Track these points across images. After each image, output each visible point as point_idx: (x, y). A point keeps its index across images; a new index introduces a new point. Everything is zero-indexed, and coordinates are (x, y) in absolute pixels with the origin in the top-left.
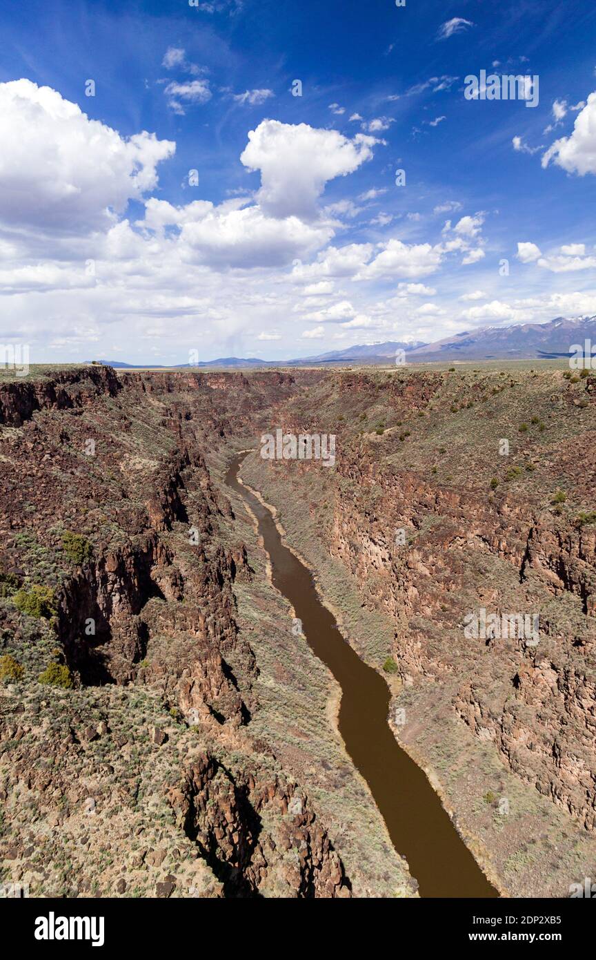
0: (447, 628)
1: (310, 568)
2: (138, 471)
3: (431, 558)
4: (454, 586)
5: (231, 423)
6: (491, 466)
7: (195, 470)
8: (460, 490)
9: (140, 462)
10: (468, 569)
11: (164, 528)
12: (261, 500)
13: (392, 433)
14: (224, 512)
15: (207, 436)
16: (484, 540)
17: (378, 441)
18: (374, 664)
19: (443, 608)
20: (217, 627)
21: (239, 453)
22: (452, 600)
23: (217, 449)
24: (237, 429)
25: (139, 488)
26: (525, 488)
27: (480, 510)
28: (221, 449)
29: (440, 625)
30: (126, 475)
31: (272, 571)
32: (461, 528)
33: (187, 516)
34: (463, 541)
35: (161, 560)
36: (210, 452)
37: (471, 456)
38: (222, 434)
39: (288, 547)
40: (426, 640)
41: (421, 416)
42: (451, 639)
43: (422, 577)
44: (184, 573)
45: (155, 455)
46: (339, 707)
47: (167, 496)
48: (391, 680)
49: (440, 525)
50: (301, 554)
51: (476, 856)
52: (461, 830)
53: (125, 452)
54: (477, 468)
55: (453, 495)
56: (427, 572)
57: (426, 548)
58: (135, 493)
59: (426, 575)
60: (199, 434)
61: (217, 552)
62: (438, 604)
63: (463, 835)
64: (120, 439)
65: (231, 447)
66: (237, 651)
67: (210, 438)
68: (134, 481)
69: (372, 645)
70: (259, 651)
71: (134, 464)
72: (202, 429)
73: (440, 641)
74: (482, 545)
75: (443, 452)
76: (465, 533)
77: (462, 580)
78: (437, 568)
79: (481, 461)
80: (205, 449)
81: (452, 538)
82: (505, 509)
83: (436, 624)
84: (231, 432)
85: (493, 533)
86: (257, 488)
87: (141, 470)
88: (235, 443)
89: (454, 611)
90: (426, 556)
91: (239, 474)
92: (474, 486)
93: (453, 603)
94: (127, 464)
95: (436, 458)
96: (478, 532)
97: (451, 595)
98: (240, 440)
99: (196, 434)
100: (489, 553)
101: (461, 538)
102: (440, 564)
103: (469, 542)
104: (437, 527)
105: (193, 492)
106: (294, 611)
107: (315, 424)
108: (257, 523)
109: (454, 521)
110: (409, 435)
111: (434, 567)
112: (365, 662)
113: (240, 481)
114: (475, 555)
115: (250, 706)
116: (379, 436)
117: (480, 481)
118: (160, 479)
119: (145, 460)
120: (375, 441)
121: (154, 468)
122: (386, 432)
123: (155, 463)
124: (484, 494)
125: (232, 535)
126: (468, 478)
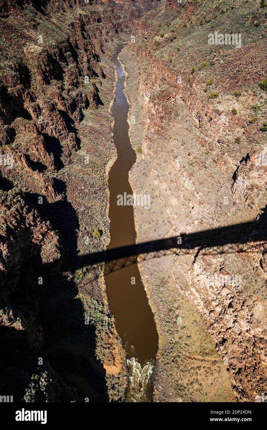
0: (158, 138)
1: (130, 104)
2: (32, 53)
3: (157, 107)
4: (165, 120)
5: (122, 25)
6: (196, 61)
7: (81, 52)
8: (177, 73)
9: (34, 48)
10: (173, 113)
11: (43, 83)
12: (124, 69)
13: (168, 37)
14: (99, 74)
15: (108, 33)
16: (183, 100)
17: (160, 41)
18: (135, 149)
19: (158, 129)
20: (57, 130)
21: (124, 43)
22: (162, 127)
23: (112, 40)
24: (125, 29)
25: (33, 62)
26: (205, 75)
27: (184, 85)
28: (115, 41)
29: (156, 137)
30: (27, 54)
31: (113, 104)
32: (174, 93)
33: (63, 77)
34: (174, 99)
35: (28, 100)
36: (109, 42)
37: (189, 54)
38: (117, 32)
39: (125, 93)
40: (149, 142)
41: (185, 27)
42: (158, 143)
43: (153, 115)
44: (41, 106)
45: (48, 44)
46: (113, 164)
47: (46, 67)
48: (138, 156)
49: (164, 91)
50: (129, 97)
51: (135, 222)
52: (135, 213)
53: (27, 42)
54: (189, 61)
55: (174, 75)
56: (155, 113)
57: (155, 102)
58: (31, 64)
59: (154, 114)
60: (104, 31)
61: (76, 95)
62: (156, 128)
63: (134, 215)
64: (29, 34)
65: (121, 39)
66: (68, 140)
67: (110, 34)
68: (31, 58)
69: (136, 141)
70: (83, 140)
71: (31, 49)
72: (107, 28)
73: (154, 143)
74: (182, 102)
75: (179, 50)
76: (175, 96)
77: (168, 118)
78: (159, 111)
79: (192, 57)
80: (106, 40)
81: (168, 98)
82: (194, 85)
83: (154, 136)
84: (122, 31)
85: (187, 97)
86: (124, 63)
87: (34, 52)
88: (123, 37)
89: (162, 131)
90: (154, 105)
91: (120, 54)
92: (184, 71)
93: (162, 128)
94: (27, 49)
95: (175, 54)
96: (181, 96)
97: (163, 124)
98: (126, 35)
99: (102, 31)
100: (184, 107)
101: (173, 98)
102: (161, 110)
103: (177, 100)
104: (163, 92)
105: (71, 65)
106: (114, 123)
107: (150, 29)
108: (116, 80)
109: (172, 89)
110: (176, 38)
111: (157, 111)
112: (132, 147)
113: (118, 58)
114: (178, 107)
115: (65, 162)
116: (161, 38)
117: (188, 69)
118: (41, 58)
119: (36, 47)
120: (159, 41)
121: (39, 51)
122: (166, 36)
123: (40, 48)
124: (188, 76)
125: (89, 87)
126: (183, 67)
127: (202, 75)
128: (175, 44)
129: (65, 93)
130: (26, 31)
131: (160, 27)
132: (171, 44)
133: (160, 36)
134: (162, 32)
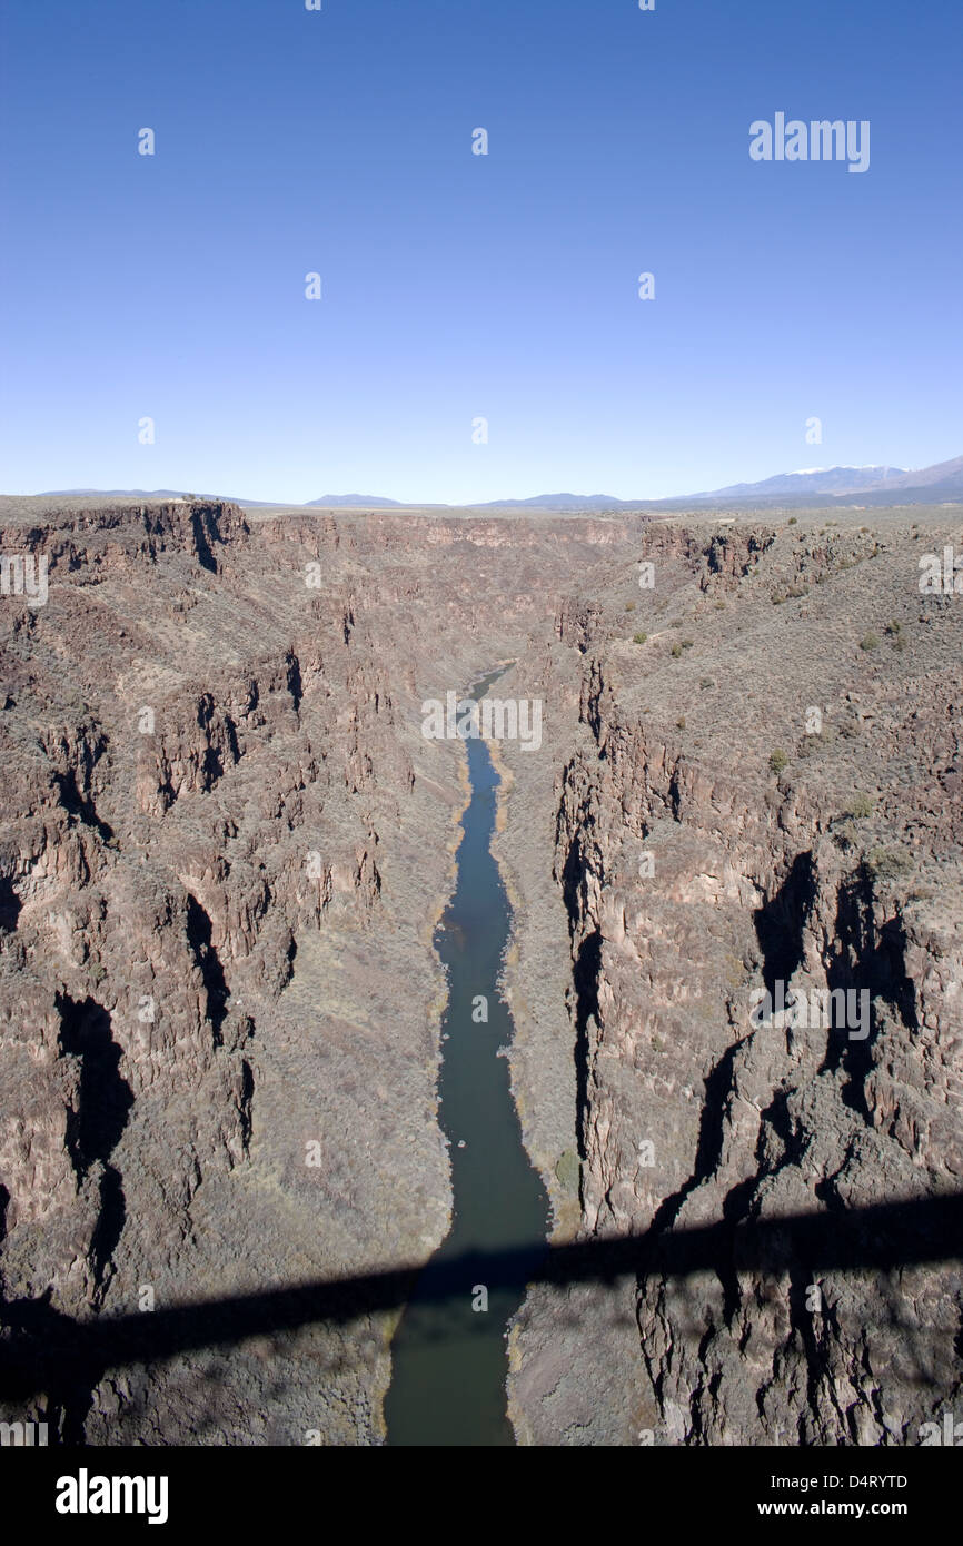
2: (146, 693)
3: (641, 921)
4: (685, 992)
8: (714, 769)
9: (156, 677)
11: (156, 806)
12: (496, 756)
13: (662, 641)
16: (758, 888)
17: (633, 655)
19: (655, 1041)
21: (501, 663)
22: (676, 1024)
26: (831, 777)
27: (749, 818)
28: (468, 655)
29: (648, 1083)
30: (123, 697)
37: (750, 697)
39: (497, 857)
41: (719, 609)
43: (623, 961)
49: (669, 845)
53: (138, 657)
54: (754, 725)
56: (633, 952)
57: (632, 896)
58: (127, 734)
59: (631, 958)
62: (648, 1032)
69: (553, 1109)
71: (144, 679)
75: (707, 685)
77: (702, 977)
78: (651, 943)
79: (764, 708)
83: (642, 1082)
85: (772, 874)
87: (151, 691)
88: (498, 644)
89: (678, 1054)
92: (743, 762)
94: (132, 678)
95: (693, 699)
96: (745, 867)
97: (676, 1012)
98: (508, 638)
101: (711, 878)
102: (659, 934)
110: (690, 646)
111: (646, 942)
116: (637, 646)
117: (756, 754)
118: (175, 710)
119: (167, 672)
120: (628, 656)
121: (171, 688)
122: (652, 638)
123: (179, 678)
124: (760, 781)
125: (345, 826)
126: (733, 745)
127: (817, 776)
128: (690, 664)
129: (238, 850)
130: (144, 623)
131: (628, 610)
132: (676, 666)
133: (631, 639)
134: (639, 625)
